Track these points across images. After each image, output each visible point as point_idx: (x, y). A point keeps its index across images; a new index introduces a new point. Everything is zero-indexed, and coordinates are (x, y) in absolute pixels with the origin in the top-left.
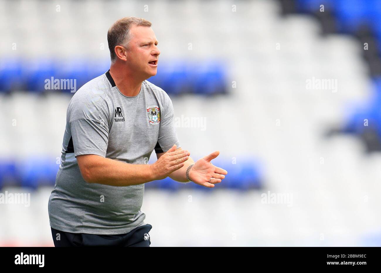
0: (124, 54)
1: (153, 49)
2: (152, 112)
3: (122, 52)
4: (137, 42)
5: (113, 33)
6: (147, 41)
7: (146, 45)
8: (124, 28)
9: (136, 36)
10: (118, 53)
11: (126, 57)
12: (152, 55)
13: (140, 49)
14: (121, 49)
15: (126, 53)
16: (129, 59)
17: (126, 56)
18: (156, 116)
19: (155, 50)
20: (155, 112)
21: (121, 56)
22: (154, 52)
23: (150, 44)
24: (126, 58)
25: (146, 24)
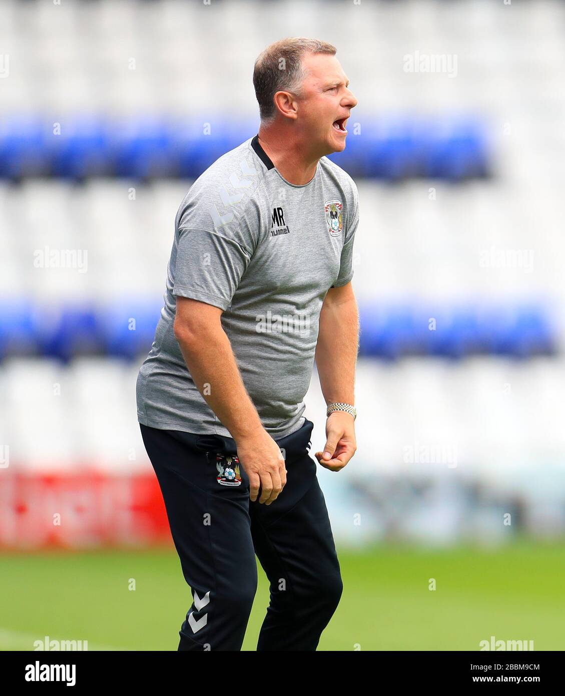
0: (291, 107)
1: (344, 95)
2: (331, 213)
3: (287, 102)
4: (317, 84)
5: (269, 69)
6: (332, 81)
7: (332, 89)
8: (291, 60)
9: (314, 73)
10: (280, 103)
11: (295, 112)
12: (342, 106)
13: (323, 96)
14: (285, 96)
15: (295, 104)
16: (302, 114)
17: (295, 110)
18: (336, 220)
19: (348, 97)
20: (336, 212)
21: (287, 110)
22: (346, 101)
23: (339, 87)
24: (295, 114)
25: (328, 51)
